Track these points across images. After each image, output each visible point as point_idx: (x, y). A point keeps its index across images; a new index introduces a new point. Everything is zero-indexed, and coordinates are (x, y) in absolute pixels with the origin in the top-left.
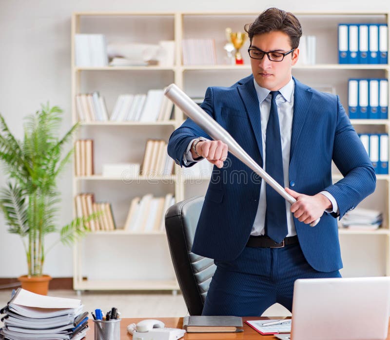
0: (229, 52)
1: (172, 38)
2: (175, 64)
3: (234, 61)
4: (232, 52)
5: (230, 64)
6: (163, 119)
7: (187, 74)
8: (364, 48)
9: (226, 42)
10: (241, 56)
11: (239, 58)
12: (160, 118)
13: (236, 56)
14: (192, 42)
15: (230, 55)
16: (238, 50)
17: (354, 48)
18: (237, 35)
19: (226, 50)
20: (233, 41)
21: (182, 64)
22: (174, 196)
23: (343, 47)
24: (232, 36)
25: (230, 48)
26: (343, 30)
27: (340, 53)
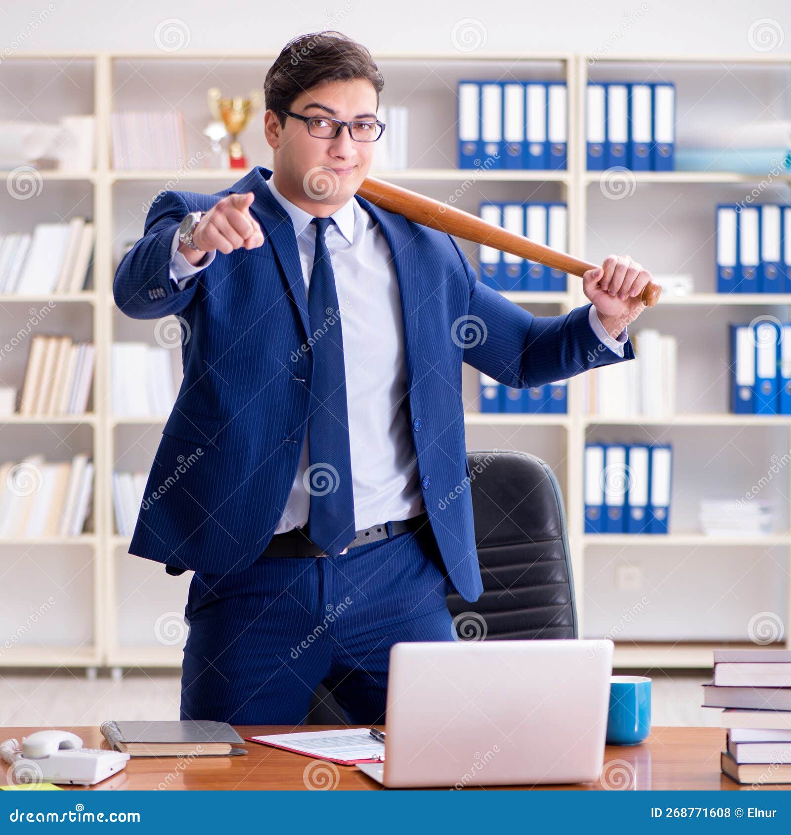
0: (215, 142)
1: (89, 109)
2: (95, 167)
3: (225, 161)
4: (221, 141)
5: (218, 167)
6: (67, 289)
7: (121, 189)
8: (514, 135)
9: (208, 120)
10: (242, 150)
11: (237, 155)
12: (61, 286)
13: (230, 151)
14: (133, 120)
15: (217, 149)
16: (234, 136)
17: (492, 134)
18: (232, 103)
19: (208, 138)
20: (225, 117)
21: (111, 166)
22: (91, 460)
23: (469, 132)
24: (221, 106)
25: (217, 132)
26: (469, 94)
27: (462, 144)
